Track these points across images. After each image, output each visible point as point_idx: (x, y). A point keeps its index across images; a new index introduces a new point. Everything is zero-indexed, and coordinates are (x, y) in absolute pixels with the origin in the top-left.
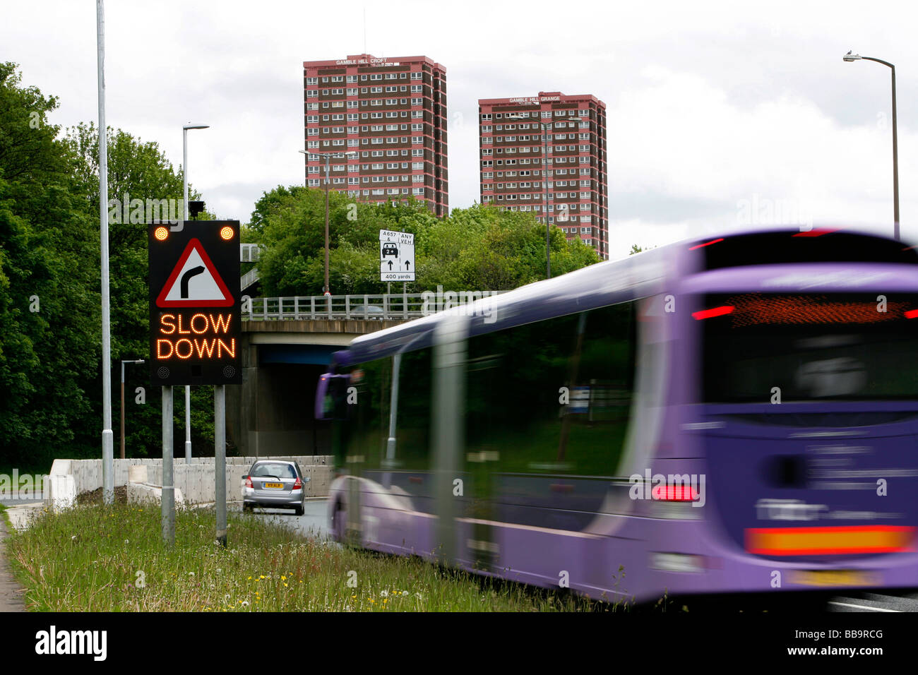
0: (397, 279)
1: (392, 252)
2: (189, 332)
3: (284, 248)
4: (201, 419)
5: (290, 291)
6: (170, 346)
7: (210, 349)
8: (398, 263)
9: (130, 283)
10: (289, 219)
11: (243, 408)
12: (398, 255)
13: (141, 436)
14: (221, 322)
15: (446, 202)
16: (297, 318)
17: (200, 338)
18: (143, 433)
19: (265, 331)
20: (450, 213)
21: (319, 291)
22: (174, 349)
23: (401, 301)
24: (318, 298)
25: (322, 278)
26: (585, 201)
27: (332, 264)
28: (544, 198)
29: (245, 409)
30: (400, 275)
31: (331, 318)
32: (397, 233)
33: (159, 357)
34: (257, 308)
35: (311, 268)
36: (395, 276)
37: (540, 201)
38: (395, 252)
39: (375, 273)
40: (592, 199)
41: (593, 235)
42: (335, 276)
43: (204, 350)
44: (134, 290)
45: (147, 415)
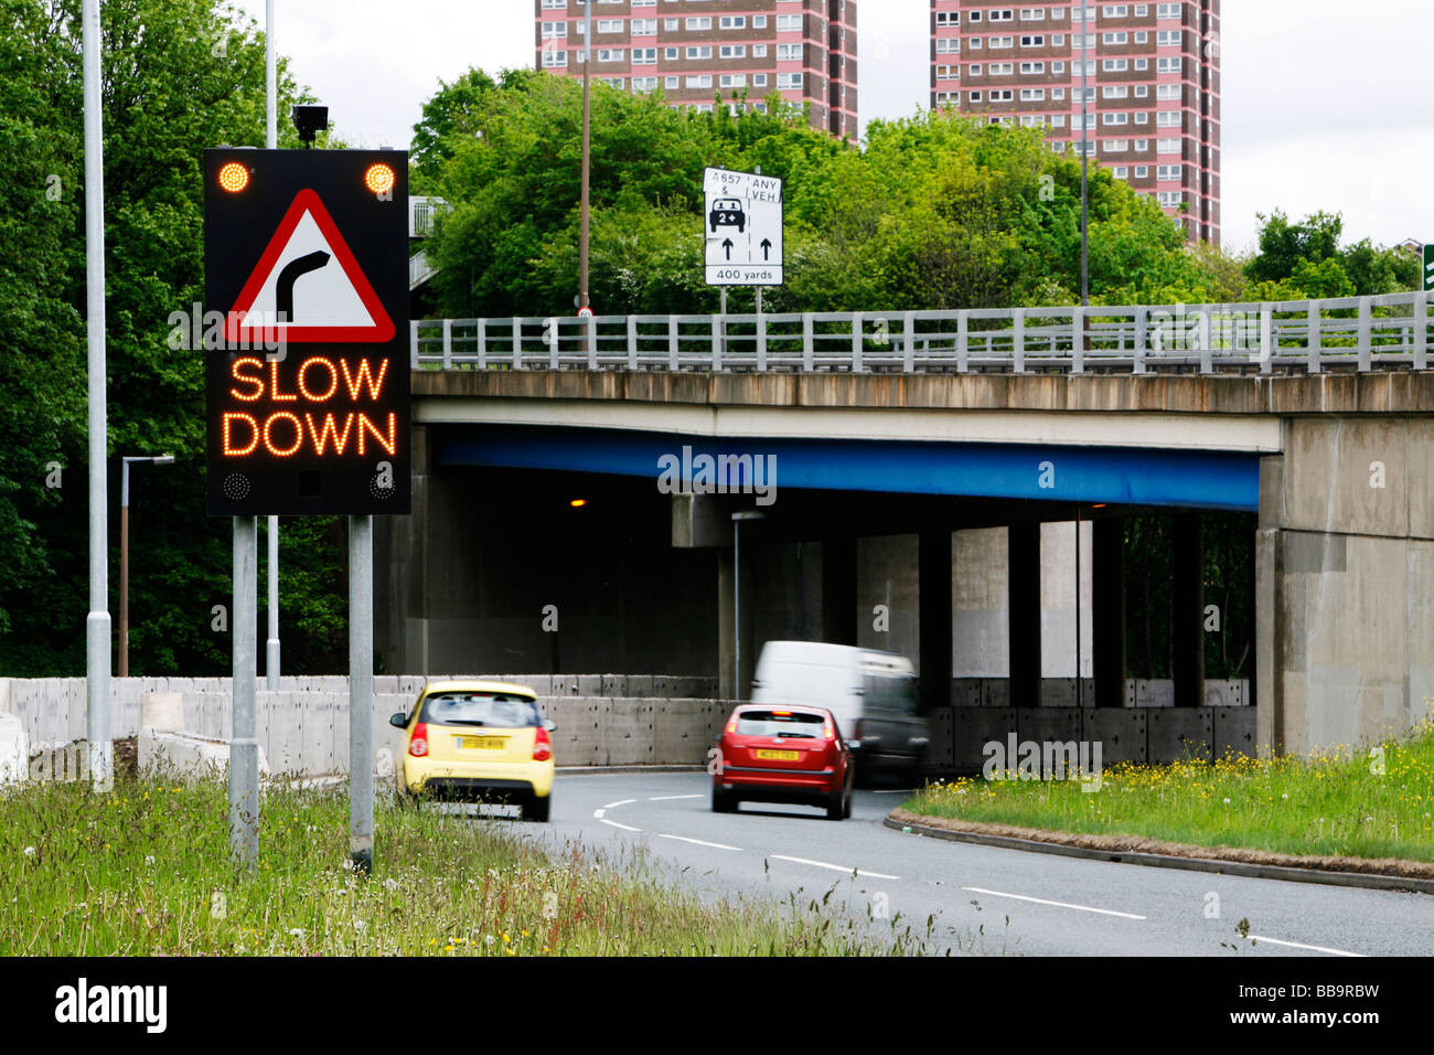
0: (742, 281)
1: (732, 218)
2: (295, 398)
3: (489, 206)
4: (298, 590)
5: (500, 305)
6: (250, 428)
7: (340, 436)
8: (745, 244)
9: (138, 284)
10: (502, 140)
11: (394, 568)
12: (746, 226)
13: (162, 627)
14: (365, 377)
15: (853, 106)
16: (517, 366)
17: (319, 412)
18: (167, 620)
19: (445, 393)
20: (862, 131)
21: (565, 305)
22: (261, 435)
23: (751, 329)
24: (567, 320)
25: (573, 276)
26: (1169, 104)
27: (596, 243)
28: (1076, 97)
29: (399, 569)
30: (750, 270)
31: (593, 366)
32: (744, 176)
33: (228, 452)
34: (425, 343)
35: (551, 252)
36: (736, 274)
37: (1065, 105)
38: (739, 219)
39: (691, 266)
40: (1185, 101)
41: (1185, 183)
42: (602, 271)
43: (328, 437)
44: (149, 299)
45: (176, 582)
